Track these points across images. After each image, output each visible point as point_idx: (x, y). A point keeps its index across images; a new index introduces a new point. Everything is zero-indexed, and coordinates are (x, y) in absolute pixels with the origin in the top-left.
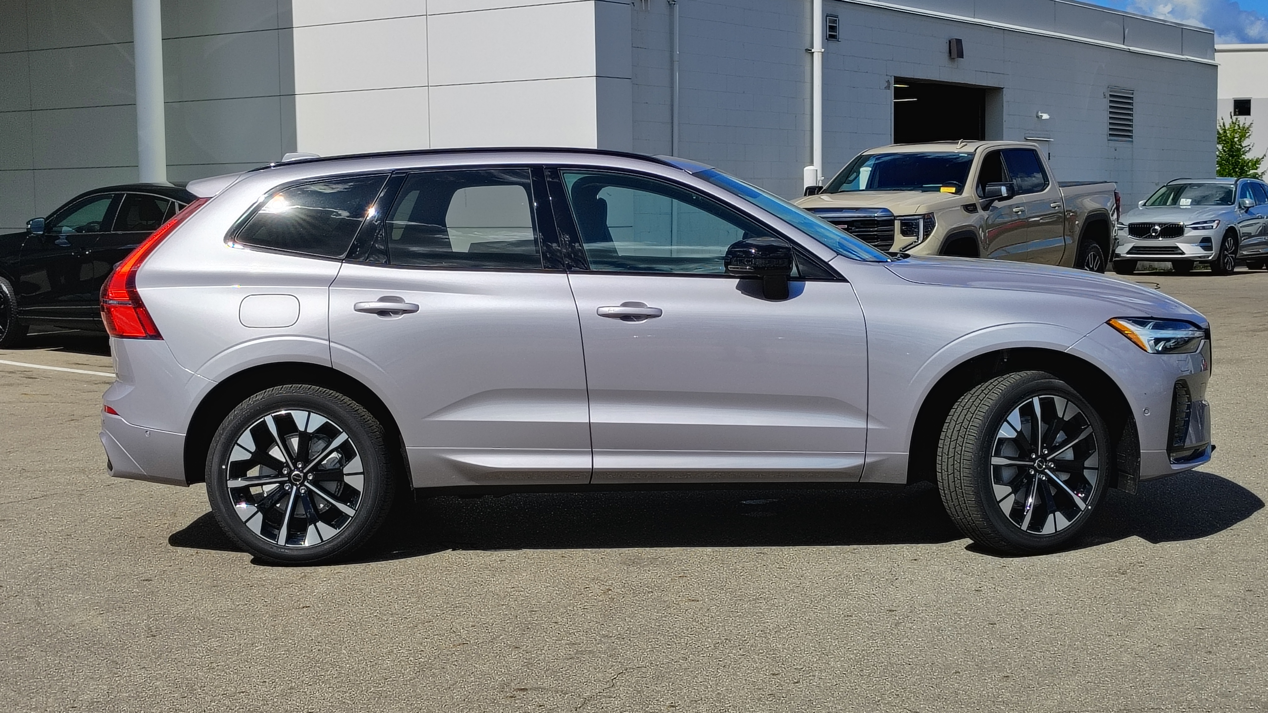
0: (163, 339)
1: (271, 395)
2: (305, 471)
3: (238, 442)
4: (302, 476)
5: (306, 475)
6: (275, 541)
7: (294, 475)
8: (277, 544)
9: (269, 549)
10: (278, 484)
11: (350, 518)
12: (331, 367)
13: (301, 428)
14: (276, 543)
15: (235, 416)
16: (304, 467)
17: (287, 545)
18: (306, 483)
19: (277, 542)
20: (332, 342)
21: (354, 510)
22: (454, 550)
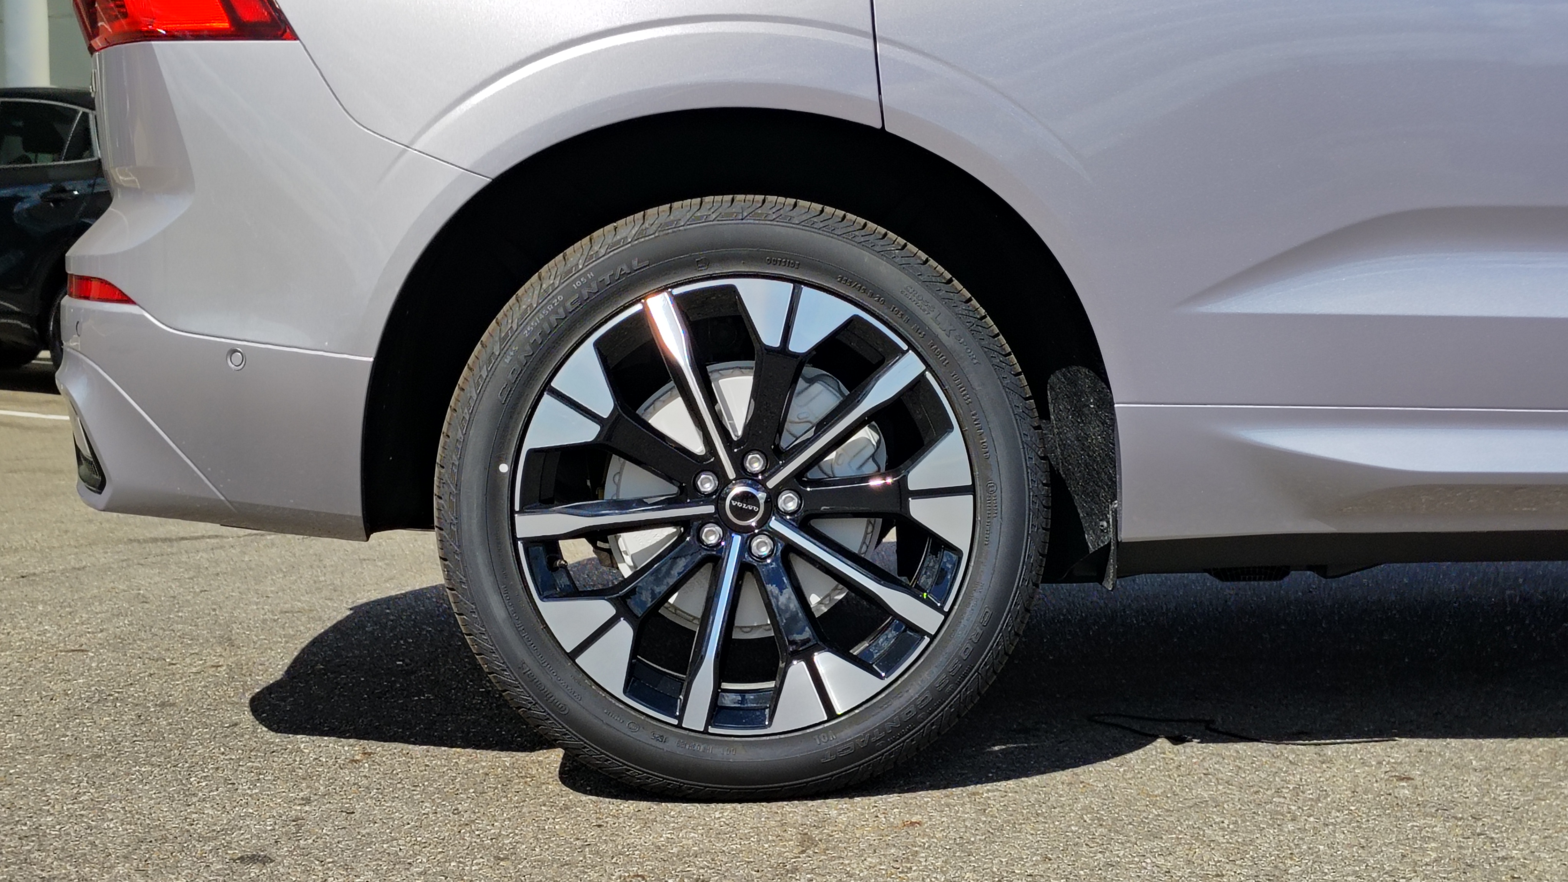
0: (295, 37)
1: (667, 224)
2: (771, 484)
3: (554, 384)
4: (762, 502)
5: (773, 496)
6: (675, 717)
7: (735, 498)
8: (679, 726)
9: (654, 742)
10: (671, 530)
11: (927, 640)
12: (878, 126)
13: (770, 336)
14: (675, 722)
15: (546, 295)
16: (770, 470)
17: (711, 730)
18: (775, 524)
19: (680, 718)
20: (884, 40)
21: (940, 610)
22: (1177, 740)
